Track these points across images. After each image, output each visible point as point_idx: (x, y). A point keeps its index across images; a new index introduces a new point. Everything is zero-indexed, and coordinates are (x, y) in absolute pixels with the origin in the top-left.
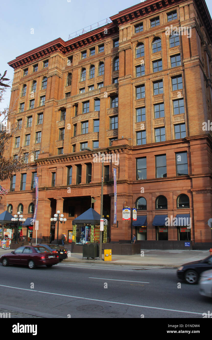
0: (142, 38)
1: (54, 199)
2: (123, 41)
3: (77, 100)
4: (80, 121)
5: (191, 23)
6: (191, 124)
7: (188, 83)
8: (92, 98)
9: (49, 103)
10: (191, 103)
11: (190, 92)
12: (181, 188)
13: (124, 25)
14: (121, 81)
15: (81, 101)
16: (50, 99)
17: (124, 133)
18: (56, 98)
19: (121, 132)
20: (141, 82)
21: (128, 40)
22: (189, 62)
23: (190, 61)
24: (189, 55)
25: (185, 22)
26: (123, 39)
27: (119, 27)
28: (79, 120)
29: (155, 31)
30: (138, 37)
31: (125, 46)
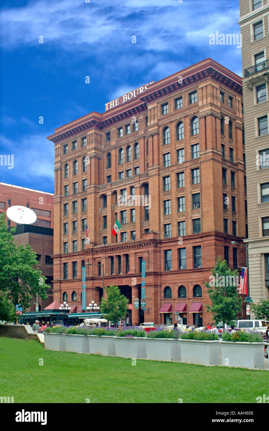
0: (168, 122)
1: (101, 287)
2: (151, 124)
3: (116, 188)
4: (120, 210)
5: (207, 110)
6: (204, 220)
7: (203, 178)
8: (128, 186)
9: (91, 189)
10: (204, 199)
11: (204, 188)
12: (196, 280)
13: (151, 104)
14: (151, 171)
15: (119, 188)
16: (91, 184)
17: (154, 226)
18: (97, 183)
19: (151, 225)
20: (167, 174)
21: (155, 123)
22: (205, 156)
23: (205, 154)
24: (204, 147)
25: (203, 108)
26: (151, 122)
27: (147, 106)
28: (118, 209)
29: (178, 115)
30: (164, 121)
31: (152, 131)
